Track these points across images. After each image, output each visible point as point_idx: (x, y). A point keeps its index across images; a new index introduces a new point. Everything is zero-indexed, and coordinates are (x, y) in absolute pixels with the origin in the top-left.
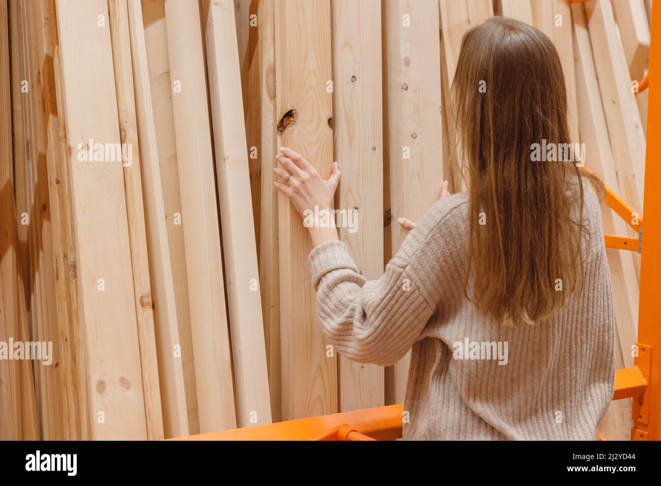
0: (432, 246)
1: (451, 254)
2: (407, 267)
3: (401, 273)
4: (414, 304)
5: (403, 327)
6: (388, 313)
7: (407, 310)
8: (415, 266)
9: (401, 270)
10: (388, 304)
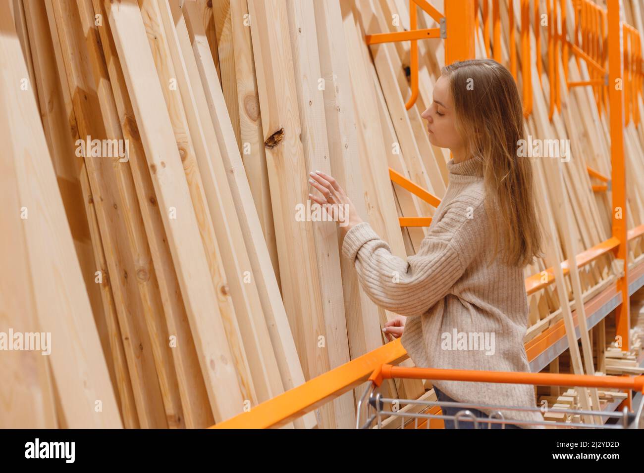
0: (472, 224)
1: (484, 229)
2: (452, 240)
3: (447, 245)
4: (453, 267)
5: (440, 283)
6: (432, 272)
7: (446, 271)
8: (458, 239)
9: (447, 242)
10: (433, 265)
